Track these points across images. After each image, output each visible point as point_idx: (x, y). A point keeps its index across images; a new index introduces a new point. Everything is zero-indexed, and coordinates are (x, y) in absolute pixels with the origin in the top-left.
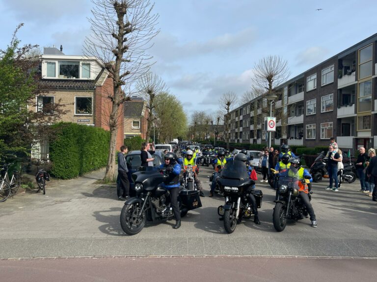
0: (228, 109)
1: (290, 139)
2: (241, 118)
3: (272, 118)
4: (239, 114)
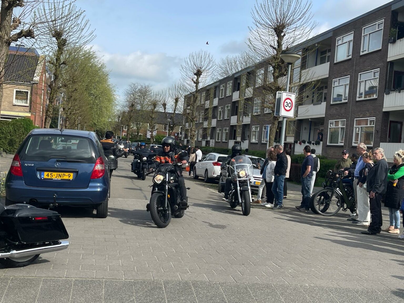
0: (197, 83)
1: (300, 144)
2: (216, 102)
3: (289, 94)
4: (212, 95)
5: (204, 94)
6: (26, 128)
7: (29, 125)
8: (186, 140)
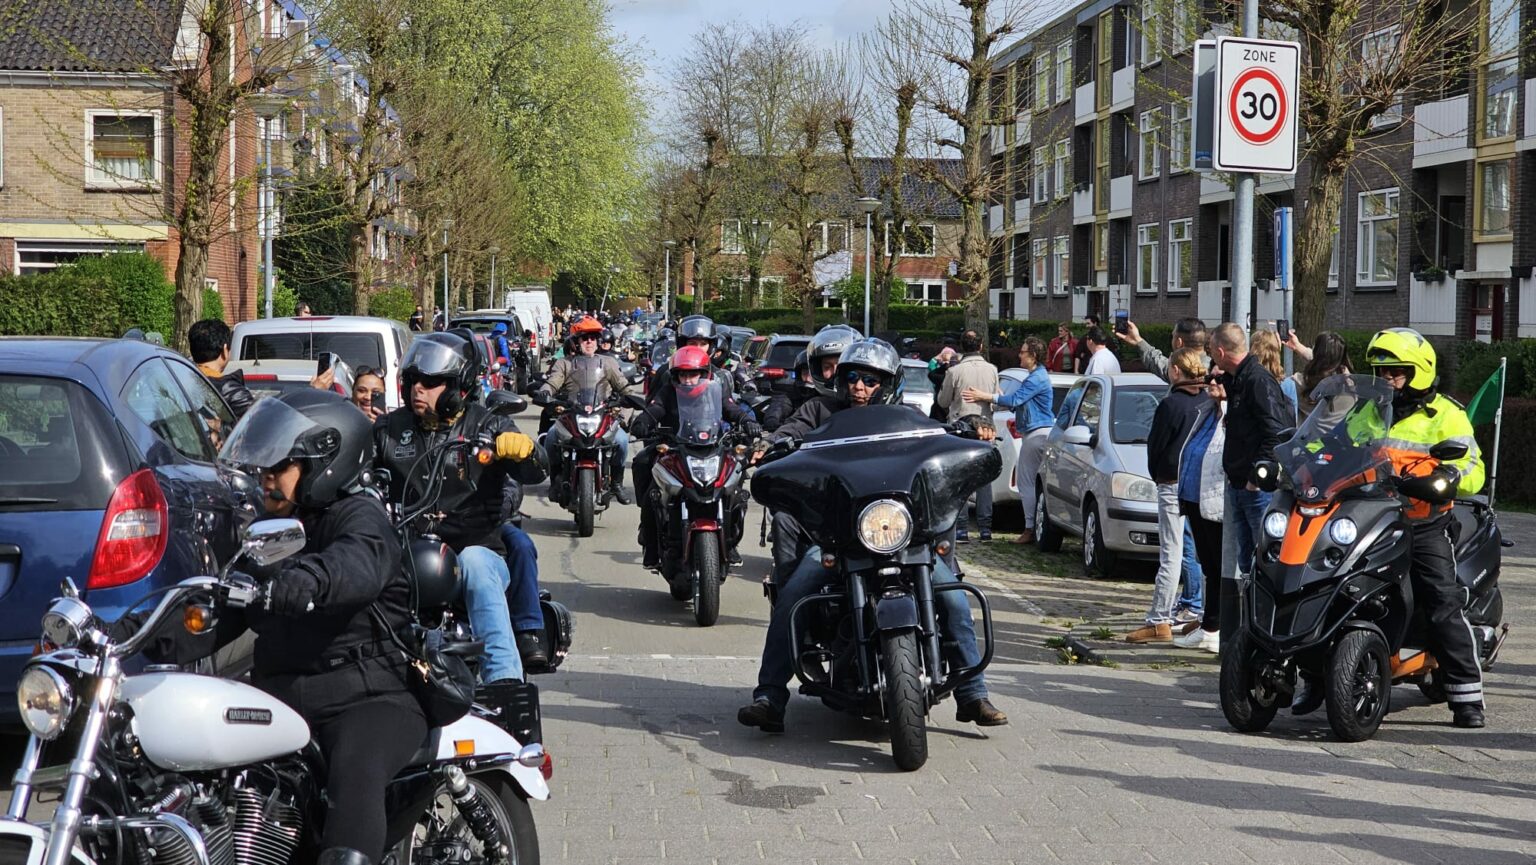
3: (1259, 48)
4: (1105, 55)
5: (1066, 53)
6: (129, 304)
7: (142, 285)
8: (995, 295)
